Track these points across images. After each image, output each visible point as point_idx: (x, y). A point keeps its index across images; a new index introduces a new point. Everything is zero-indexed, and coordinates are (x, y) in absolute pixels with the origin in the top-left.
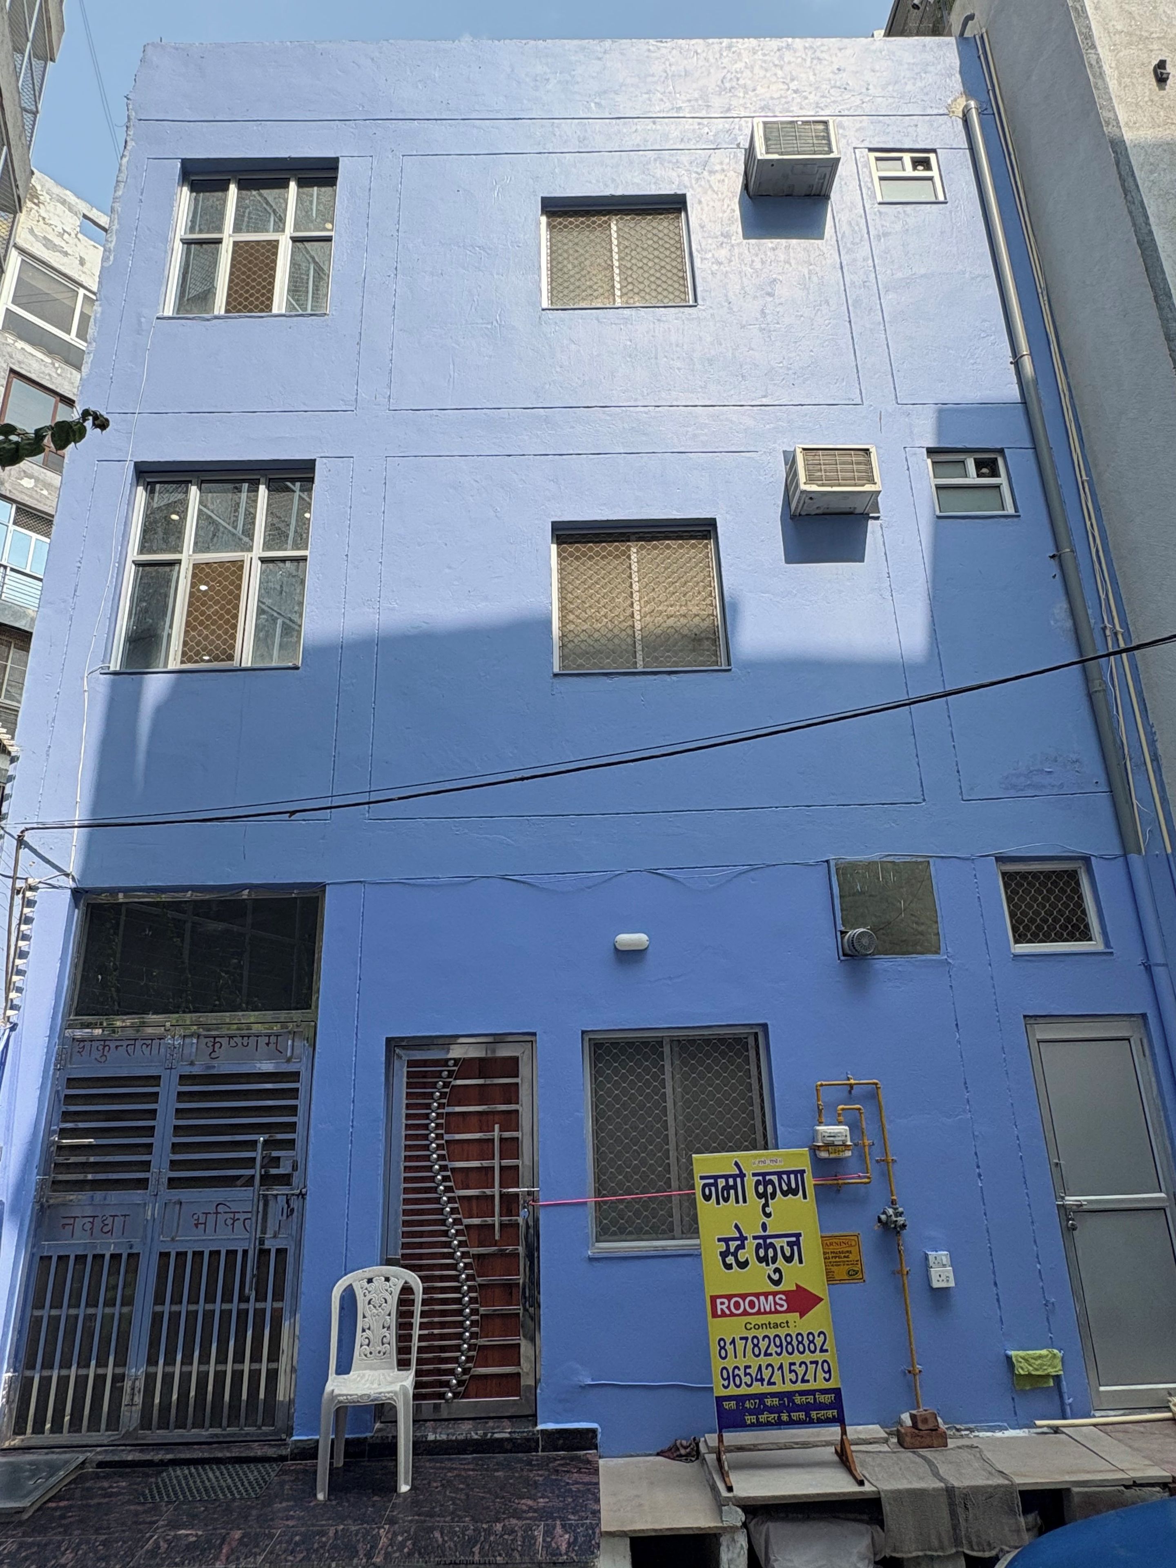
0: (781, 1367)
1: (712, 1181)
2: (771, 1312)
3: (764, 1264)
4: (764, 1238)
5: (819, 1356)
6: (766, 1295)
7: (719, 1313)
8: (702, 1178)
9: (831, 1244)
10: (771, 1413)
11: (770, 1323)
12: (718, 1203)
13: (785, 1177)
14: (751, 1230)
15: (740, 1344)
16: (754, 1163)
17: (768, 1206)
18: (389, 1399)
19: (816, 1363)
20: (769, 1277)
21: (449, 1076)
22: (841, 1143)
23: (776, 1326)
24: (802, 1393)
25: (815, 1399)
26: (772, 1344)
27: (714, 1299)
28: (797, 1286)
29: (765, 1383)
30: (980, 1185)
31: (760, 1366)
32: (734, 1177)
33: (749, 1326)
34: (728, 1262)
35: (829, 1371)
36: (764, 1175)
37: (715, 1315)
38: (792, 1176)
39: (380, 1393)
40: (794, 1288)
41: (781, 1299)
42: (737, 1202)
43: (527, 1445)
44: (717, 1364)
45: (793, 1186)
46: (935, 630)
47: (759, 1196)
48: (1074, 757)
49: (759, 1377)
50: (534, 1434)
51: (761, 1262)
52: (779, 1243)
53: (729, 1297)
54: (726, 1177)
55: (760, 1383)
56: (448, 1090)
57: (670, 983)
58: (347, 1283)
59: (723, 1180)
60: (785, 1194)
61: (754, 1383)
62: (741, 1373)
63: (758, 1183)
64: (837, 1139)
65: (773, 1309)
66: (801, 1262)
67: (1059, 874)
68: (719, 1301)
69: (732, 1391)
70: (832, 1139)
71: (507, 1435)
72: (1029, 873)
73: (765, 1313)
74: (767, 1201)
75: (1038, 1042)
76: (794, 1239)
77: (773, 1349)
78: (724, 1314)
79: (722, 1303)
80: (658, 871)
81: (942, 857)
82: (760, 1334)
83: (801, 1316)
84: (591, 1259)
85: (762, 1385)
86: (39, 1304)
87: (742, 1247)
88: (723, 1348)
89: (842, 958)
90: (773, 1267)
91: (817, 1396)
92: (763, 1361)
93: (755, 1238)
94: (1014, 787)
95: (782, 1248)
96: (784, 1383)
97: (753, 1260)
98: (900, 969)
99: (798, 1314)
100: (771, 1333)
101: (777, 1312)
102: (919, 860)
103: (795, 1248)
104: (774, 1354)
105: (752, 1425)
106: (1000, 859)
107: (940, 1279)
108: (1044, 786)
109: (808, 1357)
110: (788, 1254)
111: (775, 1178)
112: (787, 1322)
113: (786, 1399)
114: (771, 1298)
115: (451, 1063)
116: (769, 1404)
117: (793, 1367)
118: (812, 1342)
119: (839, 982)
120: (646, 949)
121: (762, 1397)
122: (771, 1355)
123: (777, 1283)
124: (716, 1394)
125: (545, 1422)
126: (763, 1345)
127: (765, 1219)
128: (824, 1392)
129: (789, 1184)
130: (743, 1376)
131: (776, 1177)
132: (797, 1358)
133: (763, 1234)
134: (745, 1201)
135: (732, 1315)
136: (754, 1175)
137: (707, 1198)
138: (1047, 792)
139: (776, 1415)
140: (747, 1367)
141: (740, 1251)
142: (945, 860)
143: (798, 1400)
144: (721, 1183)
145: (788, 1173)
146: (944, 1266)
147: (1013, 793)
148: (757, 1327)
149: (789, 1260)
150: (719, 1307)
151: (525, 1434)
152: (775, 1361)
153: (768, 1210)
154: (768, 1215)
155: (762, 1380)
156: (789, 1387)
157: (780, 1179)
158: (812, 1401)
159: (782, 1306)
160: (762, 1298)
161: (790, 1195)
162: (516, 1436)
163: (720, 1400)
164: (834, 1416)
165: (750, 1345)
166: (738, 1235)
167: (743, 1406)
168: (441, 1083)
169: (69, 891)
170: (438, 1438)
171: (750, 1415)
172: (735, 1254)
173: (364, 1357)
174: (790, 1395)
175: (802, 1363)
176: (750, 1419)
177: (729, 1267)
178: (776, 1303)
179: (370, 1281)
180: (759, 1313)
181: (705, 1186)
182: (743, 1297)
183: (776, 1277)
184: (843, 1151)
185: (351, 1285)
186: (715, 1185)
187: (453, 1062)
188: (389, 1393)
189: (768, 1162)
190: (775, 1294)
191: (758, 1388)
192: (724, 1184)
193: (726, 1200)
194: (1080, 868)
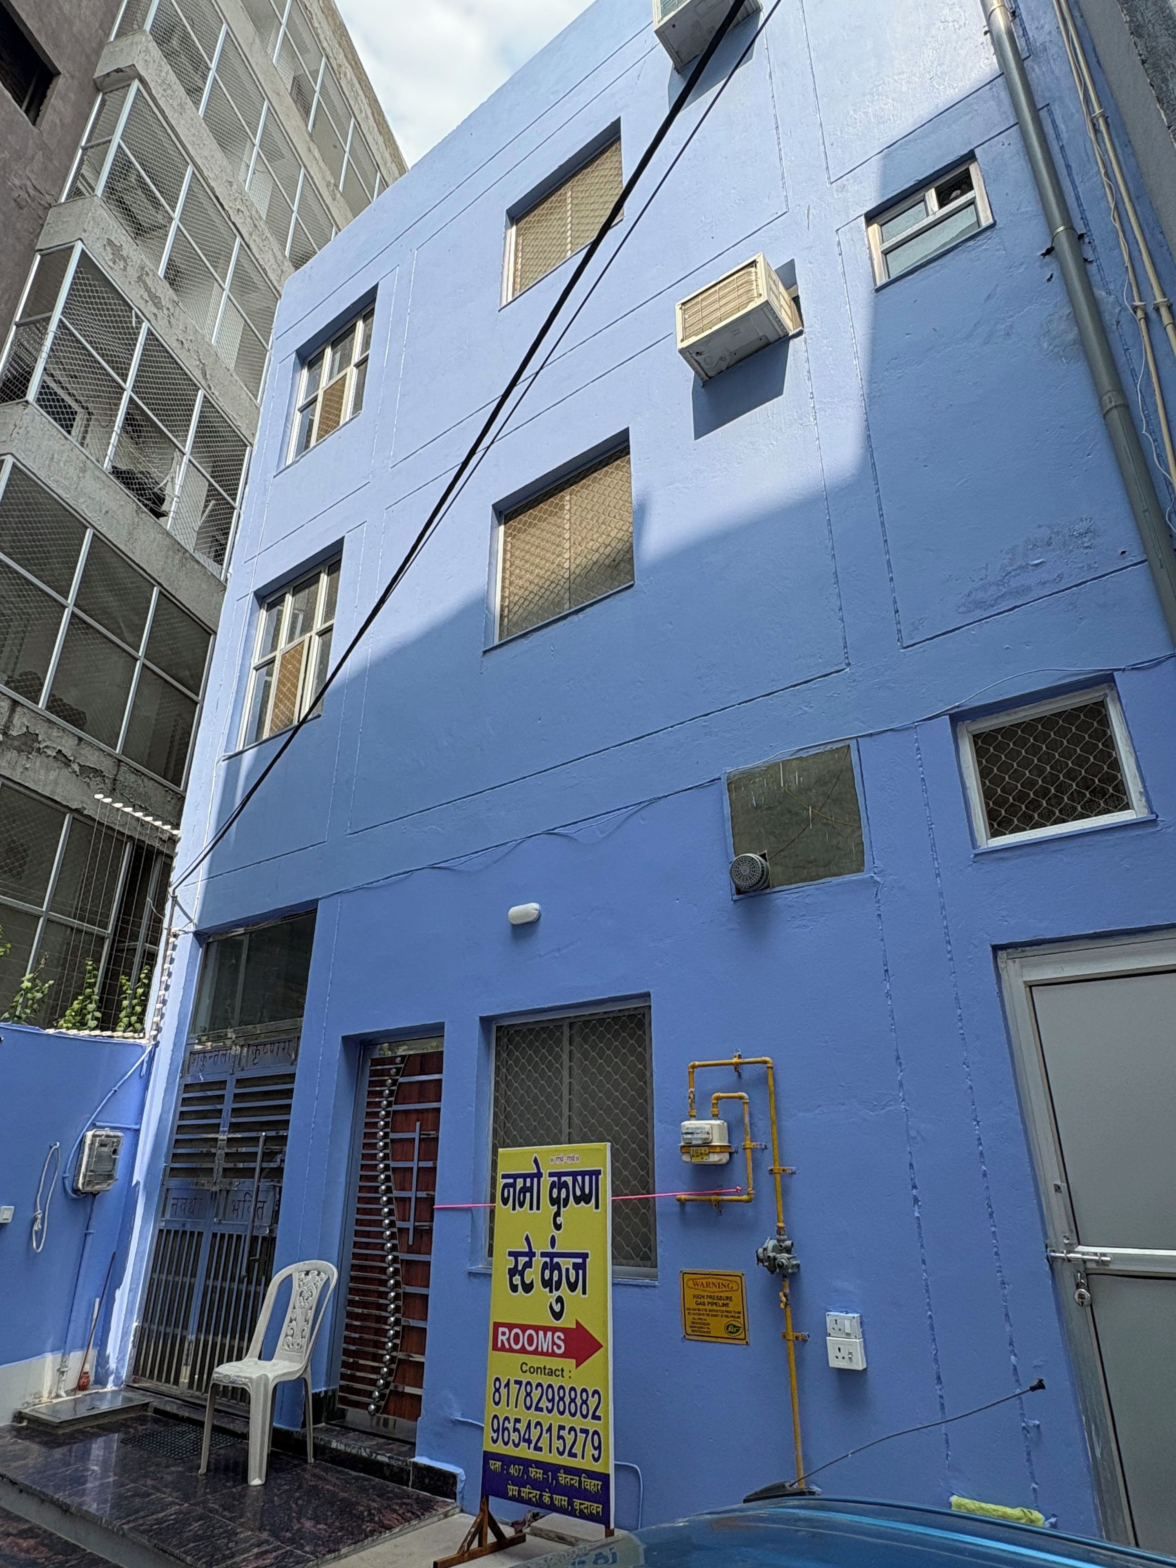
0: (549, 1430)
1: (511, 1181)
2: (547, 1354)
3: (548, 1289)
4: (552, 1256)
5: (591, 1425)
6: (546, 1329)
7: (499, 1345)
8: (504, 1177)
9: (708, 1285)
10: (533, 1489)
11: (545, 1368)
12: (514, 1209)
13: (579, 1178)
14: (541, 1246)
15: (514, 1387)
16: (552, 1160)
17: (559, 1216)
18: (244, 1384)
19: (586, 1432)
20: (551, 1307)
21: (397, 1074)
22: (700, 1142)
23: (551, 1373)
24: (569, 1470)
25: (580, 1481)
26: (544, 1396)
27: (497, 1325)
28: (577, 1323)
29: (532, 1446)
30: (917, 1214)
31: (530, 1421)
32: (532, 1176)
33: (525, 1368)
34: (515, 1283)
35: (599, 1448)
36: (559, 1175)
37: (495, 1348)
38: (587, 1178)
39: (238, 1377)
40: (574, 1326)
41: (559, 1338)
42: (531, 1208)
43: (399, 1476)
44: (491, 1410)
45: (587, 1191)
46: (869, 436)
47: (553, 1201)
48: (1081, 527)
49: (527, 1437)
50: (407, 1465)
51: (545, 1287)
52: (566, 1263)
53: (511, 1327)
54: (524, 1176)
55: (526, 1444)
56: (395, 1088)
57: (557, 955)
58: (288, 1274)
59: (522, 1180)
60: (578, 1200)
61: (522, 1443)
62: (510, 1426)
63: (553, 1185)
64: (695, 1136)
65: (550, 1351)
66: (584, 1293)
67: (1070, 716)
68: (501, 1330)
69: (499, 1448)
70: (689, 1136)
71: (386, 1460)
72: (1018, 725)
73: (542, 1354)
74: (559, 1208)
75: (1030, 987)
76: (580, 1260)
77: (544, 1404)
78: (503, 1349)
79: (504, 1334)
80: (555, 831)
81: (871, 735)
82: (535, 1379)
83: (577, 1366)
84: (471, 1274)
85: (529, 1448)
86: (154, 1271)
87: (528, 1265)
88: (497, 1390)
89: (736, 897)
90: (556, 1294)
91: (583, 1479)
92: (533, 1416)
93: (543, 1255)
94: (979, 604)
95: (567, 1270)
96: (550, 1452)
97: (538, 1284)
98: (807, 900)
99: (574, 1361)
100: (546, 1381)
101: (553, 1354)
102: (835, 746)
103: (581, 1272)
104: (545, 1410)
105: (513, 1499)
106: (957, 718)
107: (840, 1355)
108: (1029, 589)
109: (578, 1422)
110: (572, 1280)
111: (569, 1180)
112: (562, 1370)
113: (550, 1473)
114: (549, 1334)
115: (398, 1060)
116: (532, 1475)
117: (562, 1433)
118: (585, 1402)
119: (732, 930)
120: (538, 919)
121: (527, 1463)
122: (541, 1410)
123: (557, 1316)
124: (485, 1449)
125: (421, 1455)
126: (535, 1395)
127: (556, 1233)
128: (592, 1475)
129: (582, 1189)
130: (511, 1430)
131: (571, 1178)
132: (567, 1421)
133: (551, 1250)
134: (538, 1208)
135: (511, 1350)
136: (551, 1175)
137: (505, 1201)
138: (1034, 595)
139: (539, 1493)
140: (517, 1421)
141: (528, 1270)
142: (874, 738)
143: (563, 1478)
144: (520, 1183)
145: (583, 1174)
146: (848, 1335)
147: (979, 614)
148: (534, 1370)
149: (572, 1287)
150: (500, 1337)
151: (400, 1463)
152: (546, 1419)
153: (559, 1220)
154: (558, 1227)
155: (529, 1441)
156: (554, 1458)
157: (575, 1181)
158: (577, 1485)
159: (559, 1347)
160: (541, 1333)
161: (582, 1203)
162: (393, 1462)
163: (488, 1456)
164: (598, 1513)
165: (523, 1393)
166: (527, 1250)
167: (507, 1470)
168: (390, 1081)
169: (191, 935)
170: (339, 1448)
171: (513, 1485)
172: (522, 1274)
173: (286, 1347)
174: (555, 1469)
175: (572, 1429)
176: (512, 1490)
177: (514, 1288)
178: (554, 1343)
179: (307, 1273)
180: (535, 1352)
181: (506, 1186)
182: (524, 1328)
183: (557, 1308)
184: (708, 1154)
185: (291, 1275)
186: (513, 1185)
187: (399, 1059)
188: (245, 1378)
189: (565, 1159)
190: (554, 1330)
191: (525, 1452)
192: (522, 1185)
193: (522, 1205)
194: (1106, 695)
